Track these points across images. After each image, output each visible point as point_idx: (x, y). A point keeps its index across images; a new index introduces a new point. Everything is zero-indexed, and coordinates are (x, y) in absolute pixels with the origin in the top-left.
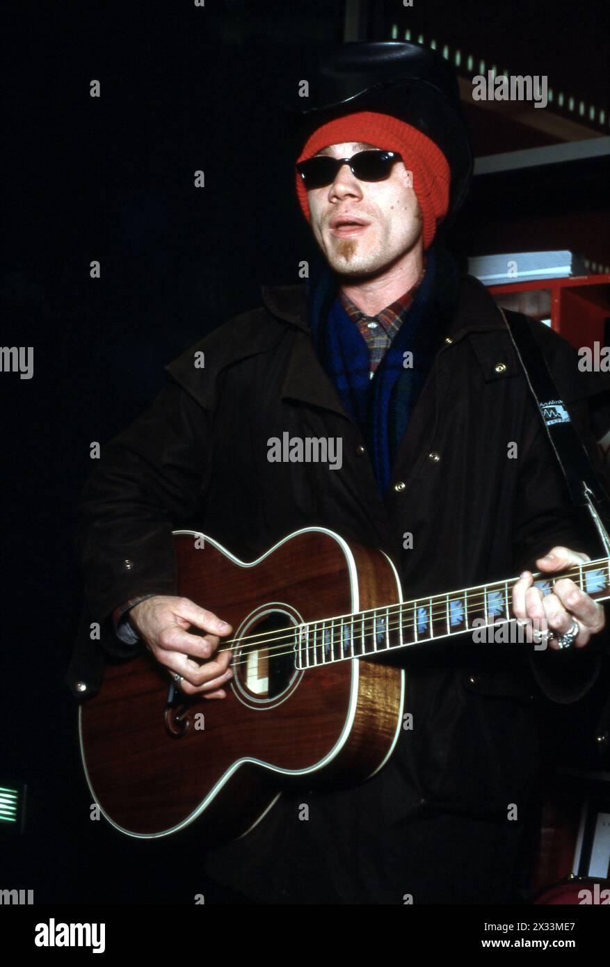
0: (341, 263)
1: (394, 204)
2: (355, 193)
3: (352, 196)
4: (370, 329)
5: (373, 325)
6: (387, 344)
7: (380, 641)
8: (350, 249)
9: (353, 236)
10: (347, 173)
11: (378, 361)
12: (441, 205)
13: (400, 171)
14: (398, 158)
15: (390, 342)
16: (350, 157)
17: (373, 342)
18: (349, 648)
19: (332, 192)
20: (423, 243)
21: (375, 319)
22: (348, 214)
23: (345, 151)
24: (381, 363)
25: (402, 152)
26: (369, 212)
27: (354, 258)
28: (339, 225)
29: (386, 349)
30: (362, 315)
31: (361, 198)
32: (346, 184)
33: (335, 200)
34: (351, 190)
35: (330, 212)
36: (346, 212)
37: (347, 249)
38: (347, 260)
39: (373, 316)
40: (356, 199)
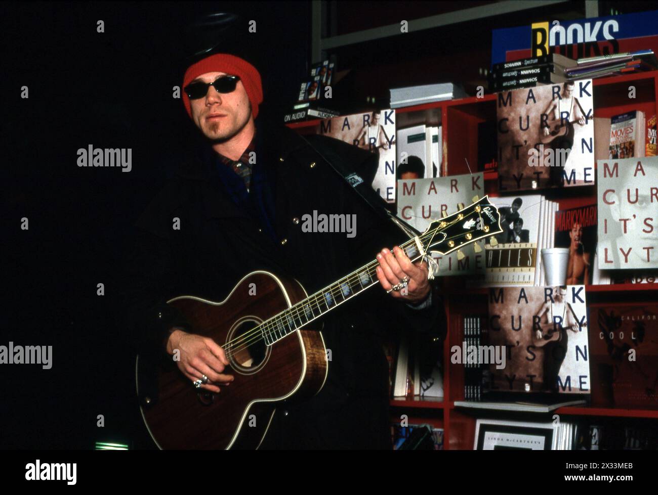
0: (212, 134)
1: (239, 103)
2: (219, 101)
3: (217, 103)
4: (239, 167)
5: (240, 165)
6: (250, 172)
7: (309, 316)
8: (216, 127)
9: (217, 120)
10: (212, 90)
11: (249, 182)
12: (260, 99)
13: (239, 85)
14: (238, 79)
15: (251, 171)
16: (213, 82)
17: (242, 174)
18: (293, 325)
19: (207, 102)
20: (253, 117)
21: (240, 161)
22: (216, 112)
23: (210, 78)
24: (251, 182)
25: (239, 75)
26: (226, 110)
27: (219, 131)
28: (209, 118)
29: (250, 175)
30: (232, 161)
31: (221, 103)
32: (213, 97)
33: (209, 105)
34: (217, 100)
35: (205, 112)
36: (215, 111)
37: (215, 127)
38: (215, 132)
39: (237, 160)
40: (218, 104)
